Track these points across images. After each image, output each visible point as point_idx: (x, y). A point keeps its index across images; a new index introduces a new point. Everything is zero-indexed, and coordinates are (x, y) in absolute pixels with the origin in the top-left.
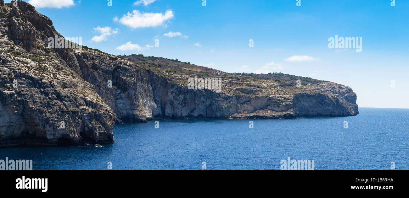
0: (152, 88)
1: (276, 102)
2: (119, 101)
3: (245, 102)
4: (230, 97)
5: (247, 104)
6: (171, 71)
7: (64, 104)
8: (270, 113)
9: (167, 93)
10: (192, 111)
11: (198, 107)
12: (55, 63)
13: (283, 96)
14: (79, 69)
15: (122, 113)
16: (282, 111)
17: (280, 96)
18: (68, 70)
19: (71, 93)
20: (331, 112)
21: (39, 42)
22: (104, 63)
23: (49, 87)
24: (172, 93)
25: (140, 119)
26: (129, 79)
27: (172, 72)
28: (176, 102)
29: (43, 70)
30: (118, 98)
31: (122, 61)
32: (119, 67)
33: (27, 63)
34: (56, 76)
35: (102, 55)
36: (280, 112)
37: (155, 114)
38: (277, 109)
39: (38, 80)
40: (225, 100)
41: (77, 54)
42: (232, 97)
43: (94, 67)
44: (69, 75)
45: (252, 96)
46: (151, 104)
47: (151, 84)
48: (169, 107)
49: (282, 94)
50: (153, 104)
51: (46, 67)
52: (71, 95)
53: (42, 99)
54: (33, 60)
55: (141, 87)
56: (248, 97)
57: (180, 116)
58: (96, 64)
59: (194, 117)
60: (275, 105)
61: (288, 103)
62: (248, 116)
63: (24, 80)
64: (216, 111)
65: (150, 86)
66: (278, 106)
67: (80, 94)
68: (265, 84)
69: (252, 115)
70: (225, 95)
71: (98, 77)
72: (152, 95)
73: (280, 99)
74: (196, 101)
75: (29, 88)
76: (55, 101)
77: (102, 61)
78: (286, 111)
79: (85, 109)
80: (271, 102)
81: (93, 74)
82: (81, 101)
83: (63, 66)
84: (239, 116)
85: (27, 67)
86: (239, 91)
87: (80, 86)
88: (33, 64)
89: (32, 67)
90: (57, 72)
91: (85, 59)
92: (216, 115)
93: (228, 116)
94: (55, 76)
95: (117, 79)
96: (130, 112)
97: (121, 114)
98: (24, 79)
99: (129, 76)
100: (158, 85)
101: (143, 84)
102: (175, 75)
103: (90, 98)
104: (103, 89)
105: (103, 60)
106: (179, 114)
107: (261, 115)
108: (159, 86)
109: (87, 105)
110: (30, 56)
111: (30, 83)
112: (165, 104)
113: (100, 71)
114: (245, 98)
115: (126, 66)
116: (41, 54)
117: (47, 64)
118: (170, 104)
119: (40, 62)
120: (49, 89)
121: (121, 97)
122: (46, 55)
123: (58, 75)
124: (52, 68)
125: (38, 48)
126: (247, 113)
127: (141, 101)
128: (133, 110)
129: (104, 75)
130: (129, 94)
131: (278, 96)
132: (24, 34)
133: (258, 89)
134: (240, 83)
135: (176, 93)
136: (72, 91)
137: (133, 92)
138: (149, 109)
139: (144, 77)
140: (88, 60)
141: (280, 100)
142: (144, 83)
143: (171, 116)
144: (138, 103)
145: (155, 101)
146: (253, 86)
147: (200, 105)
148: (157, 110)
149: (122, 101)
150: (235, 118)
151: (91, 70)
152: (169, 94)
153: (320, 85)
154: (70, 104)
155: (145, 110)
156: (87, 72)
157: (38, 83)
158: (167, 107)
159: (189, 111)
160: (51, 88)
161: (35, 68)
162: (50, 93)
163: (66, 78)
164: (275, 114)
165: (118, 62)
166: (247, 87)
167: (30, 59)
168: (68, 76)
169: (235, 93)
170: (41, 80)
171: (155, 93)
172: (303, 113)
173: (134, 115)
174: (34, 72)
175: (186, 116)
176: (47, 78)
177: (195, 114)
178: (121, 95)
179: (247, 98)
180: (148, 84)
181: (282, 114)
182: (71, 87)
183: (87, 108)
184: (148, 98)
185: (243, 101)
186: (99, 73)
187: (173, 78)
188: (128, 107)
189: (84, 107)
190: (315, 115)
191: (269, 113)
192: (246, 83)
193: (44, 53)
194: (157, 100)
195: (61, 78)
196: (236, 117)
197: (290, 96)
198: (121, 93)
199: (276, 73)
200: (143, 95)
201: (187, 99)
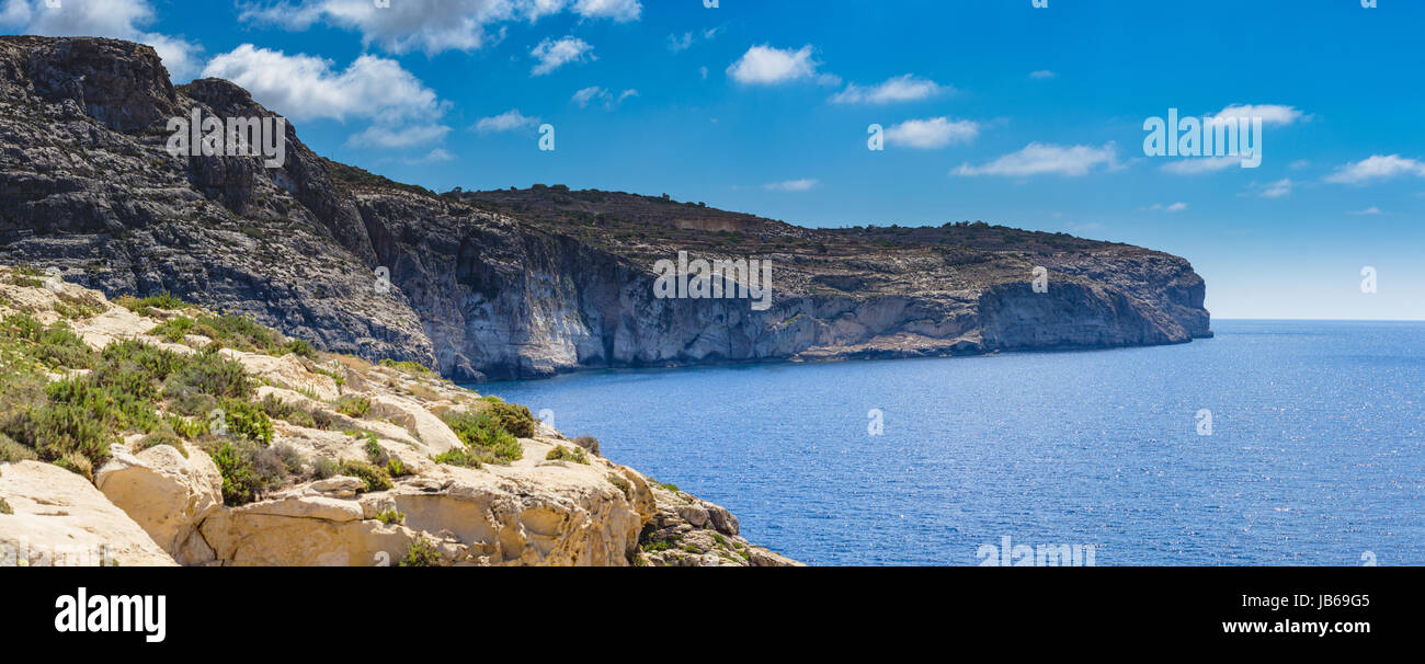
0: (577, 285)
1: (929, 311)
2: (479, 323)
3: (840, 315)
4: (794, 301)
5: (846, 319)
6: (630, 236)
7: (322, 335)
8: (913, 342)
9: (618, 295)
10: (688, 346)
11: (707, 330)
12: (301, 240)
13: (950, 293)
14: (366, 245)
15: (488, 355)
16: (946, 336)
17: (944, 292)
18: (333, 253)
19: (336, 309)
20: (1101, 334)
21: (262, 184)
22: (435, 224)
23: (286, 298)
24: (631, 295)
25: (535, 369)
26: (503, 263)
27: (634, 237)
28: (642, 319)
29: (273, 258)
30: (476, 316)
31: (485, 215)
32: (477, 233)
33: (235, 244)
34: (303, 271)
35: (429, 204)
36: (941, 338)
37: (585, 355)
38: (932, 330)
39: (262, 282)
40: (780, 310)
41: (362, 205)
42: (802, 302)
43: (409, 236)
44: (332, 267)
45: (860, 296)
46: (572, 329)
47: (573, 274)
48: (623, 334)
49: (949, 289)
50: (578, 328)
51: (280, 251)
52: (338, 315)
53: (272, 324)
54: (250, 236)
55: (543, 283)
56: (850, 300)
57: (654, 357)
58: (414, 227)
59: (695, 359)
60: (926, 318)
61: (964, 312)
62: (847, 353)
63: (230, 284)
64: (756, 342)
65: (568, 280)
66: (937, 323)
67: (358, 310)
68: (900, 262)
69: (858, 348)
70: (782, 296)
71: (418, 262)
72: (575, 303)
73: (943, 301)
74: (701, 316)
75: (241, 300)
76: (302, 328)
77: (429, 221)
78: (961, 334)
79: (368, 344)
80: (916, 312)
81: (406, 256)
82: (361, 327)
83: (318, 246)
84: (821, 353)
85: (237, 252)
86: (823, 285)
87: (361, 290)
88: (249, 244)
89: (247, 251)
90: (304, 262)
91: (384, 216)
92: (756, 352)
93: (790, 355)
94: (299, 271)
95: (472, 265)
96: (508, 350)
97: (486, 359)
98: (230, 280)
99: (504, 255)
100: (592, 274)
101: (547, 276)
102: (640, 246)
103: (380, 318)
104: (434, 293)
105: (431, 217)
106: (652, 354)
107: (885, 347)
108: (594, 278)
109: (373, 335)
110: (242, 225)
111: (242, 290)
112: (614, 328)
113: (424, 247)
114: (841, 304)
115: (495, 230)
116: (268, 218)
117: (282, 243)
118: (627, 326)
119: (265, 240)
120: (286, 302)
121: (483, 312)
122: (280, 221)
123: (306, 269)
124: (293, 251)
125: (261, 204)
126: (846, 345)
127: (540, 321)
128: (516, 347)
129: (434, 256)
130: (503, 303)
131: (935, 293)
132: (227, 172)
133: (878, 276)
134: (826, 261)
135: (641, 297)
136: (338, 303)
137: (515, 297)
138: (566, 343)
139: (550, 256)
140: (391, 219)
141: (940, 305)
142: (549, 272)
143: (630, 358)
144: (529, 327)
145: (585, 320)
146: (863, 268)
147: (712, 325)
148: (590, 345)
149: (487, 323)
150: (809, 360)
151: (402, 245)
152: (624, 299)
153: (1093, 255)
154: (335, 335)
155: (553, 346)
156: (391, 249)
157: (262, 288)
158: (618, 335)
159: (680, 345)
160: (291, 300)
161: (255, 254)
162: (289, 309)
163: (325, 275)
164: (926, 344)
165: (473, 220)
166: (845, 272)
167: (241, 232)
168: (330, 271)
169: (811, 290)
170: (268, 281)
171: (584, 296)
172: (1018, 339)
173: (519, 359)
174: (253, 264)
175: (673, 359)
176: (282, 275)
177: (698, 352)
178: (483, 306)
179: (845, 303)
180: (562, 275)
181: (946, 343)
182: (338, 295)
183: (374, 341)
184: (563, 314)
185: (834, 311)
186: (421, 253)
187: (635, 256)
188: (504, 338)
189: (367, 340)
190: (1051, 343)
191: (910, 342)
192: (843, 261)
193: (275, 214)
194: (592, 315)
195: (314, 274)
196: (813, 356)
197: (972, 293)
198: (482, 302)
199: (966, 223)
200: (547, 305)
201: (672, 311)
